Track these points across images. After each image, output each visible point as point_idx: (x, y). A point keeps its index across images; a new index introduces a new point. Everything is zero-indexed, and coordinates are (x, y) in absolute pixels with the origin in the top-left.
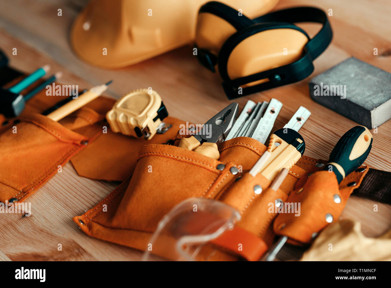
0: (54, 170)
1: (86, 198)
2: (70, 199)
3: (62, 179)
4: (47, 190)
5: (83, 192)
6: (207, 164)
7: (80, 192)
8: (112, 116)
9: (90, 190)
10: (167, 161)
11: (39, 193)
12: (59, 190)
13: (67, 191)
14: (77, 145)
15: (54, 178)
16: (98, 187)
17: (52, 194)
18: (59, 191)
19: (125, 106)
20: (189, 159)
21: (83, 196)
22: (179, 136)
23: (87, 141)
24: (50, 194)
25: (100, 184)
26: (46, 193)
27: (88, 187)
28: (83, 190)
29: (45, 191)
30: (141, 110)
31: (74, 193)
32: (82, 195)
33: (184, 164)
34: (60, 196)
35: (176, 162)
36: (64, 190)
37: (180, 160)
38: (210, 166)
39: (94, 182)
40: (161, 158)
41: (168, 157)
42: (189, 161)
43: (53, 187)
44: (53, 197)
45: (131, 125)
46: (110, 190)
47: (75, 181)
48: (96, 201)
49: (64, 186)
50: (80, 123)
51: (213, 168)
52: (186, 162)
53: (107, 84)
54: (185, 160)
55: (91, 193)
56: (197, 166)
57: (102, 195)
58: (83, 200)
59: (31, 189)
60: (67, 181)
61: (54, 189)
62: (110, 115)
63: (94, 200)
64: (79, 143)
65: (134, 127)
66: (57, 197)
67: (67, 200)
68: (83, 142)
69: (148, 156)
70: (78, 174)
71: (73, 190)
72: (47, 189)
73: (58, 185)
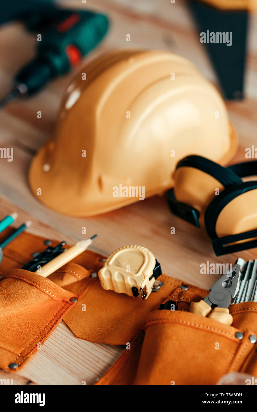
0: (49, 331)
1: (90, 363)
2: (74, 364)
3: (59, 341)
4: (46, 354)
5: (86, 356)
6: (226, 333)
7: (82, 357)
8: (105, 274)
9: (92, 354)
10: (185, 329)
11: (37, 356)
12: (59, 353)
13: (67, 354)
14: (67, 302)
15: (49, 339)
16: (100, 350)
17: (51, 358)
18: (58, 355)
19: (118, 263)
20: (207, 327)
21: (87, 361)
22: (183, 299)
23: (76, 298)
24: (50, 358)
25: (101, 346)
26: (45, 357)
27: (89, 350)
28: (85, 353)
29: (44, 355)
30: (137, 268)
31: (75, 357)
32: (84, 359)
33: (203, 332)
34: (61, 360)
35: (194, 330)
36: (64, 354)
37: (198, 329)
38: (229, 334)
39: (94, 345)
40: (179, 326)
41: (185, 325)
42: (207, 329)
43: (51, 349)
44: (53, 361)
45: (129, 285)
46: (113, 354)
47: (73, 343)
48: (102, 367)
49: (63, 349)
50: (69, 280)
51: (232, 336)
52: (204, 330)
53: (92, 238)
54: (203, 328)
55: (94, 358)
56: (216, 334)
57: (107, 360)
58: (87, 366)
59: (29, 353)
60: (64, 343)
61: (53, 352)
62: (103, 273)
63: (99, 365)
64: (68, 300)
65: (132, 287)
66: (58, 362)
67: (71, 365)
68: (71, 300)
69: (163, 323)
70: (75, 336)
71: (73, 354)
72: (45, 352)
73: (56, 348)
